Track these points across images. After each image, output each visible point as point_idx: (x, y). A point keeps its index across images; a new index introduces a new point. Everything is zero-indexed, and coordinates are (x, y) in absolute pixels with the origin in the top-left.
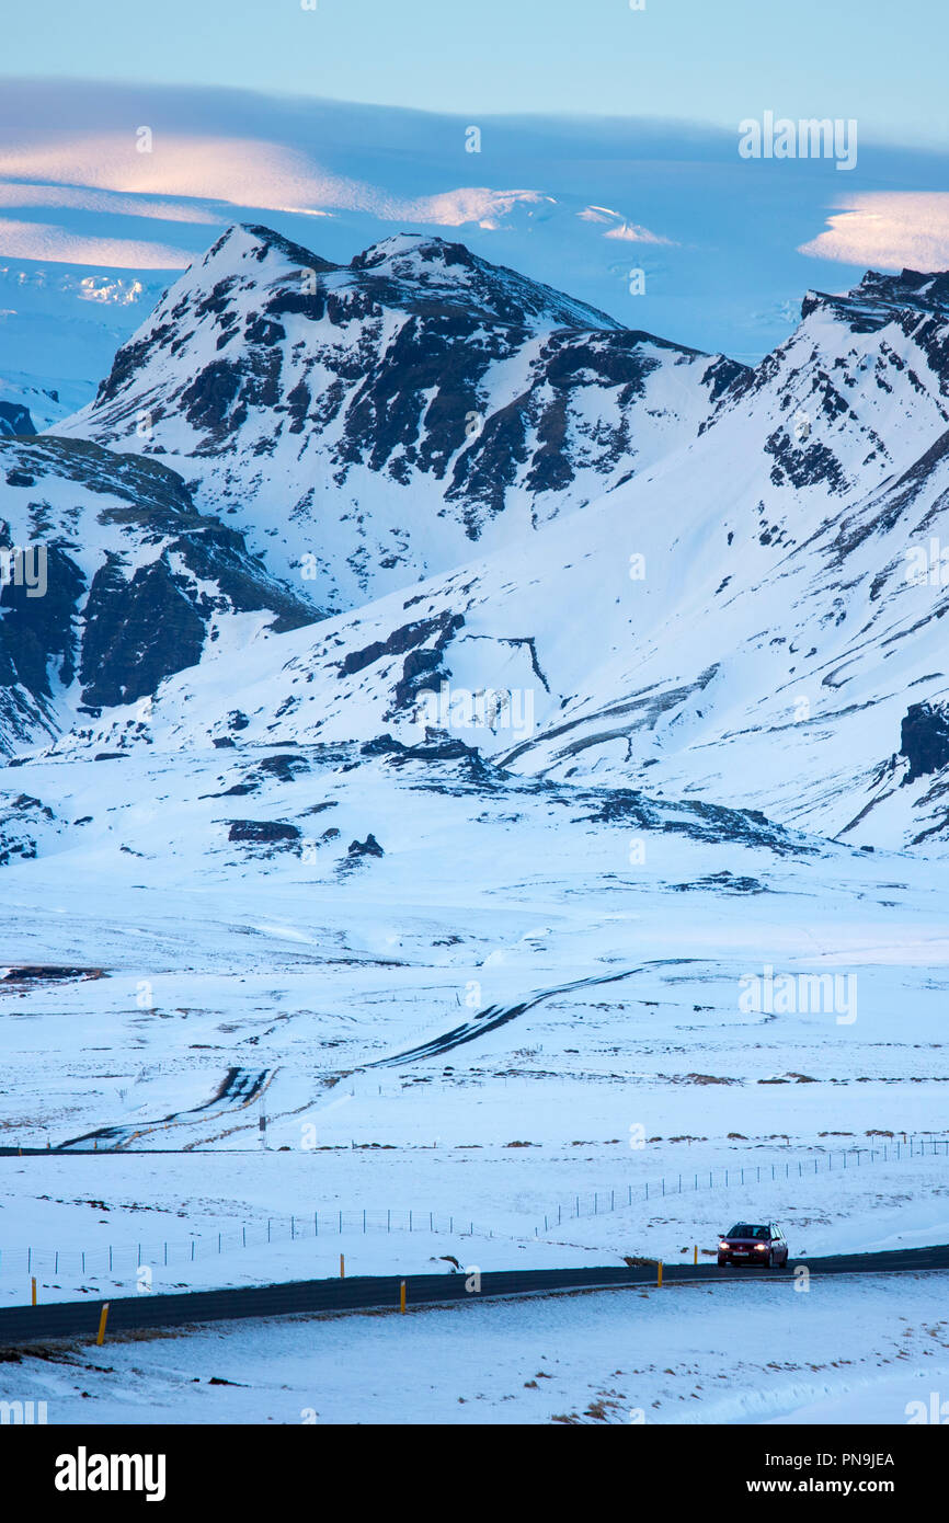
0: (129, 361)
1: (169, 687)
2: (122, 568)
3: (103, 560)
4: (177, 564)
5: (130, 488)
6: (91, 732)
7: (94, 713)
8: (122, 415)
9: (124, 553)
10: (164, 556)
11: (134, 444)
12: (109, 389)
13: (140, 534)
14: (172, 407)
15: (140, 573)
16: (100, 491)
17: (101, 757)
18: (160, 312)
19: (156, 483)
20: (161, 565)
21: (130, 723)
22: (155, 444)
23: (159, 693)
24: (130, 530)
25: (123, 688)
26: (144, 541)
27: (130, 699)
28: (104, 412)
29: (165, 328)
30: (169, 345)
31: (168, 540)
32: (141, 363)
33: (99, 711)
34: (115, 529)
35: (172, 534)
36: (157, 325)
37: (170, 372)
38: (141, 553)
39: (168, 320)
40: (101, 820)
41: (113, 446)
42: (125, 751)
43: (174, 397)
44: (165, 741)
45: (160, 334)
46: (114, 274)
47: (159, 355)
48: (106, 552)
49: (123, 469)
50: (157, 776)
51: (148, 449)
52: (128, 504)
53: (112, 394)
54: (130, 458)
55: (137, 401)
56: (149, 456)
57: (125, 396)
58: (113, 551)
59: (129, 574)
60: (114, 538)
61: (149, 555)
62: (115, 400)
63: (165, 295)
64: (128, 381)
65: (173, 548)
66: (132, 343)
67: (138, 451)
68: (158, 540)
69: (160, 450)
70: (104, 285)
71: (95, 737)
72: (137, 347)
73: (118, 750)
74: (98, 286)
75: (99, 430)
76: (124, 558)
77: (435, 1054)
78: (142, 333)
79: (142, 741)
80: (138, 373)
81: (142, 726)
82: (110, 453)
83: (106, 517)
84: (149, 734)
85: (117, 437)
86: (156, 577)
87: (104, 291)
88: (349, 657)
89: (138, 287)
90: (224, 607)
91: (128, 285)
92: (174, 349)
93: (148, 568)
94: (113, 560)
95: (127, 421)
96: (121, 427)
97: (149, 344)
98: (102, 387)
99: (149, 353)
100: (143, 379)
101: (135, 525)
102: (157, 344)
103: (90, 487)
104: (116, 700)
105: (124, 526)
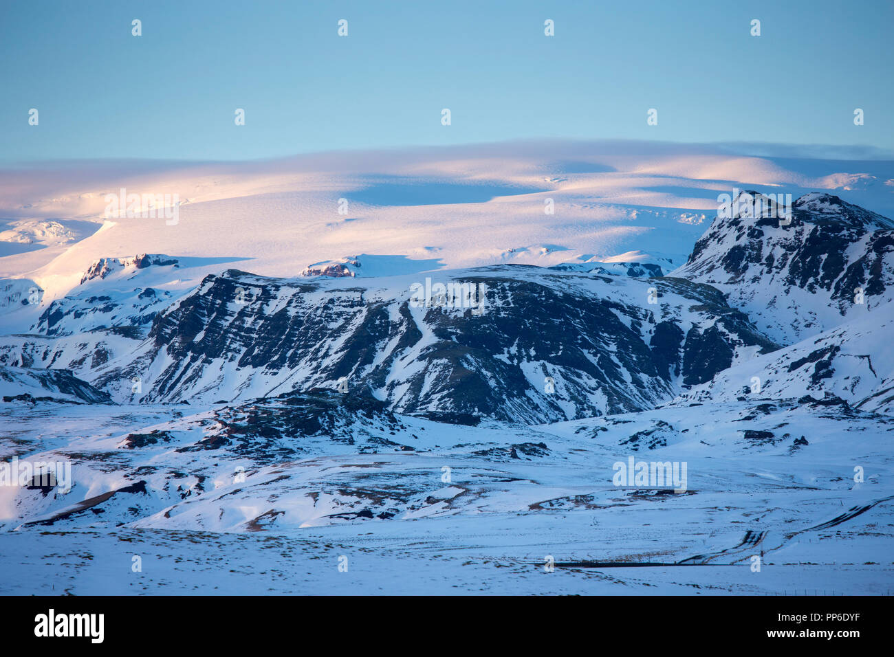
0: (700, 246)
1: (719, 377)
2: (699, 329)
3: (691, 326)
4: (721, 327)
5: (701, 297)
6: (687, 396)
7: (689, 388)
8: (698, 268)
9: (699, 323)
10: (715, 324)
11: (703, 280)
12: (692, 258)
13: (706, 316)
14: (718, 264)
15: (706, 331)
16: (689, 298)
17: (691, 405)
18: (713, 226)
19: (712, 295)
20: (714, 328)
21: (703, 392)
22: (711, 279)
23: (715, 379)
24: (702, 314)
25: (700, 377)
26: (707, 318)
27: (703, 382)
28: (690, 267)
29: (715, 233)
30: (717, 240)
31: (717, 318)
32: (705, 247)
33: (691, 387)
34: (696, 314)
35: (718, 315)
36: (712, 232)
37: (717, 251)
38: (706, 323)
39: (716, 230)
40: (692, 431)
41: (694, 281)
42: (701, 403)
43: (719, 260)
44: (717, 399)
45: (712, 235)
46: (694, 212)
47: (713, 244)
48: (692, 323)
49: (698, 290)
50: (714, 413)
51: (708, 281)
52: (701, 304)
53: (693, 260)
54: (701, 285)
55: (704, 262)
56: (709, 284)
57: (699, 261)
58: (695, 322)
59: (701, 331)
60: (695, 317)
61: (709, 324)
62: (695, 262)
63: (715, 220)
64: (700, 254)
65: (719, 321)
66: (701, 239)
67: (704, 282)
68: (713, 318)
69: (713, 282)
70: (690, 216)
71: (689, 397)
72: (704, 241)
73: (698, 402)
74: (687, 217)
75: (688, 274)
76: (699, 325)
77: (833, 526)
78: (706, 235)
79: (708, 399)
80: (704, 251)
81: (708, 393)
82: (693, 283)
83: (692, 309)
84: (712, 396)
85: (696, 277)
86: (712, 332)
87: (690, 219)
88: (792, 364)
89: (704, 217)
90: (740, 344)
91: (700, 216)
92: (718, 241)
93: (709, 329)
94: (695, 326)
95: (700, 270)
96: (697, 273)
97: (708, 239)
98: (690, 257)
99: (708, 243)
100: (706, 254)
101: (703, 312)
102: (712, 239)
103: (685, 297)
104: (697, 382)
105: (699, 312)
